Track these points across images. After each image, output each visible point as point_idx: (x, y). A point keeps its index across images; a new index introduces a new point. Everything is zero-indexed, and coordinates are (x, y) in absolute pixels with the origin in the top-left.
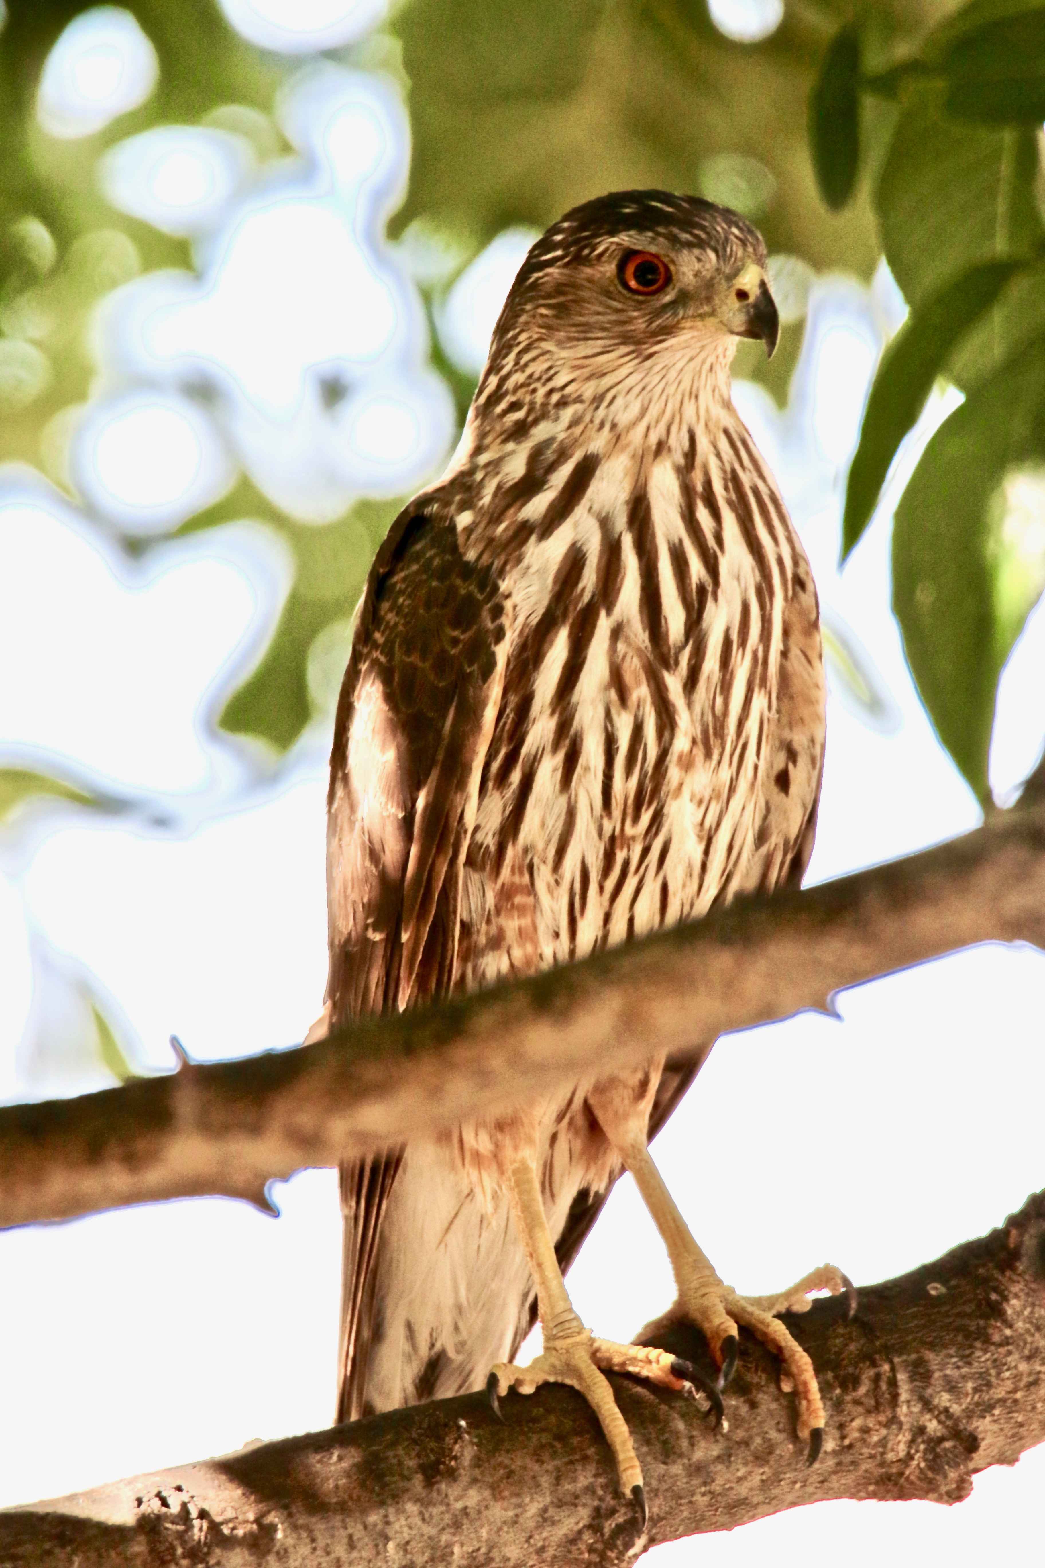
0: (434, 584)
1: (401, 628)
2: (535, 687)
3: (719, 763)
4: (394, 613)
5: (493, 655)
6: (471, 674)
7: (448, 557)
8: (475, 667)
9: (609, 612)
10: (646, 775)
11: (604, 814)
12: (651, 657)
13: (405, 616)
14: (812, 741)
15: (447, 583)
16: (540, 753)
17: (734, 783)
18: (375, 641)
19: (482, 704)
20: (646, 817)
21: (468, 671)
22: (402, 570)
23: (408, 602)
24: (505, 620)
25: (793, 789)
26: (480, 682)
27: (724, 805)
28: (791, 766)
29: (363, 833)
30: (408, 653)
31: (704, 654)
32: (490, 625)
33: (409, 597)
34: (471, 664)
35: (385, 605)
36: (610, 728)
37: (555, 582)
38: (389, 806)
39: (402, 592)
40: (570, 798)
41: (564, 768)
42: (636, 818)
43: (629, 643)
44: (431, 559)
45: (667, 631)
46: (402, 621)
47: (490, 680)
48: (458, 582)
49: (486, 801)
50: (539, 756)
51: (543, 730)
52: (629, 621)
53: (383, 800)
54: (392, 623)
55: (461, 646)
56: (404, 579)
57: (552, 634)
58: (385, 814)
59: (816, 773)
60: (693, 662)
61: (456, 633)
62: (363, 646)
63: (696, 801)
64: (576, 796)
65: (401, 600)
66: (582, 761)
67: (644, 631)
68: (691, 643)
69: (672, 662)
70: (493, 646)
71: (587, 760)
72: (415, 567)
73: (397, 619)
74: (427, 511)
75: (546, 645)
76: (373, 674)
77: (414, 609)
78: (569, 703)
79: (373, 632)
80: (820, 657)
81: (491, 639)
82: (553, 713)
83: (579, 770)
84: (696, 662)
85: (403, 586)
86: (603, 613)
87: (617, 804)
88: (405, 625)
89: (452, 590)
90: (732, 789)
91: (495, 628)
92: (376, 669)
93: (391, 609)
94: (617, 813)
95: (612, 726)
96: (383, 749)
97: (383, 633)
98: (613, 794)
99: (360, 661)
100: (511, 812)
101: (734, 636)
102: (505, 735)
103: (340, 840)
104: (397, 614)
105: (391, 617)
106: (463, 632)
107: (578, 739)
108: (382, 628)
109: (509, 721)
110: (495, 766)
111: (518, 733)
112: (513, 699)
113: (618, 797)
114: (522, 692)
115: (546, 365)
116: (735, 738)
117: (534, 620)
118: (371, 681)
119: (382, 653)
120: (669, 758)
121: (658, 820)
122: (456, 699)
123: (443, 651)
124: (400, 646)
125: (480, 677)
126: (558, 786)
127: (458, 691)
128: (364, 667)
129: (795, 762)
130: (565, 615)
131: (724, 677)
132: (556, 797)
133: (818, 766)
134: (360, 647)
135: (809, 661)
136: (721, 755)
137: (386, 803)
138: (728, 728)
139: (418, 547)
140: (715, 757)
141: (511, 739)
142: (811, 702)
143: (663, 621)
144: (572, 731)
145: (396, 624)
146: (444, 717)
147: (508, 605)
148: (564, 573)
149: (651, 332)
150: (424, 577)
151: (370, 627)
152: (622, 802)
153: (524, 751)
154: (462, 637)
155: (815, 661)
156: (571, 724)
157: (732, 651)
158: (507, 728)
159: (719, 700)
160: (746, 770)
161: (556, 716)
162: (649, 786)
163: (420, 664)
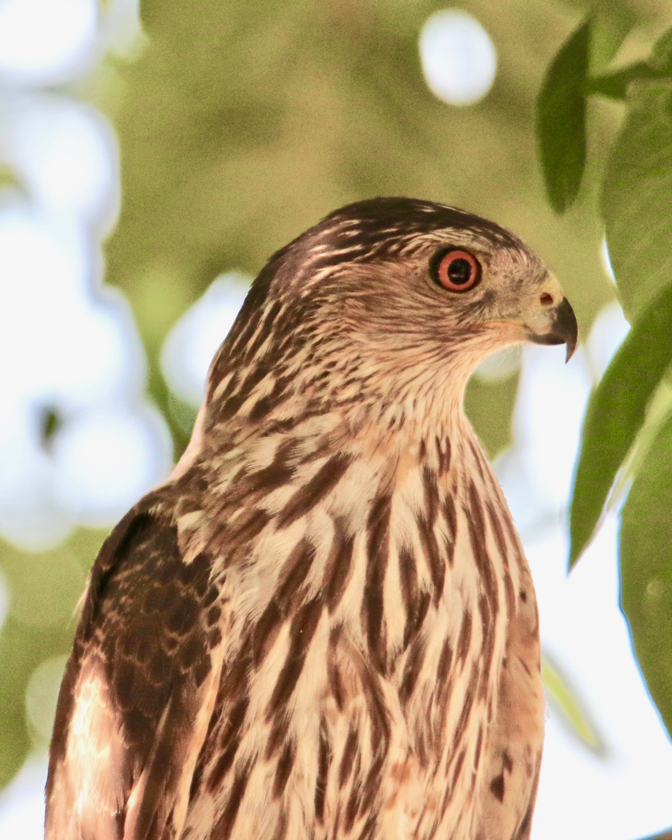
0: (156, 585)
1: (122, 626)
2: (250, 693)
3: (435, 773)
4: (116, 611)
5: (208, 659)
6: (187, 675)
7: (171, 558)
8: (191, 669)
9: (332, 610)
10: (359, 785)
11: (316, 821)
12: (368, 661)
13: (126, 615)
14: (529, 749)
15: (169, 585)
16: (253, 759)
17: (450, 792)
18: (96, 638)
19: (196, 707)
20: (359, 826)
21: (183, 672)
22: (126, 568)
23: (130, 601)
24: (222, 625)
25: (508, 795)
26: (194, 684)
27: (439, 815)
28: (506, 773)
29: (77, 828)
30: (127, 651)
31: (421, 662)
32: (207, 629)
33: (131, 596)
34: (187, 665)
35: (107, 604)
36: (324, 738)
37: (281, 576)
38: (102, 803)
39: (125, 592)
40: (282, 806)
41: (277, 773)
42: (349, 827)
43: (347, 647)
44: (156, 559)
45: (386, 636)
46: (123, 620)
47: (204, 683)
48: (179, 584)
49: (198, 804)
50: (252, 762)
51: (257, 736)
52: (349, 624)
53: (97, 797)
54: (113, 621)
55: (178, 648)
56: (128, 579)
57: (273, 631)
58: (98, 811)
59: (531, 781)
60: (410, 669)
61: (174, 635)
62: (84, 642)
63: (409, 812)
64: (289, 802)
65: (123, 599)
66: (295, 769)
67: (363, 633)
68: (409, 648)
69: (388, 668)
70: (208, 649)
71: (301, 768)
72: (138, 567)
73: (118, 618)
74: (152, 510)
75: (268, 642)
76: (93, 670)
77: (136, 609)
78: (283, 712)
79: (95, 628)
80: (539, 667)
81: (207, 643)
82: (268, 719)
83: (292, 778)
84: (413, 670)
85: (126, 585)
86: (325, 611)
87: (329, 811)
88: (126, 624)
89: (174, 591)
90: (448, 799)
91: (211, 632)
92: (96, 664)
93: (113, 608)
94: (329, 821)
95: (327, 735)
96: (99, 746)
97: (104, 631)
98: (326, 803)
99: (81, 656)
100: (222, 816)
101: (454, 646)
102: (219, 740)
103: (56, 833)
104: (119, 613)
105: (113, 616)
106: (180, 635)
107: (293, 746)
108: (104, 625)
109: (224, 725)
110: (208, 770)
111: (232, 737)
112: (228, 705)
113: (331, 805)
114: (238, 698)
115: (354, 355)
116: (451, 747)
117: (256, 619)
118: (91, 677)
119: (102, 650)
120: (383, 769)
121: (371, 829)
122: (170, 700)
123: (161, 653)
124: (120, 644)
125: (194, 680)
126: (270, 793)
127: (173, 691)
128: (85, 662)
129: (510, 769)
130: (287, 612)
131: (441, 686)
132: (269, 803)
133: (533, 774)
134: (81, 643)
135: (527, 669)
136: (438, 763)
137: (100, 800)
138: (445, 738)
139: (143, 547)
140: (431, 767)
141: (224, 744)
142: (528, 711)
143: (382, 625)
144: (287, 739)
145: (117, 623)
146: (158, 718)
147: (227, 610)
148: (290, 569)
149: (460, 330)
150: (147, 577)
151: (91, 623)
152: (335, 810)
153: (238, 756)
154: (179, 639)
155: (534, 671)
156: (286, 731)
157: (451, 659)
158: (221, 732)
159: (435, 711)
160: (463, 779)
161: (271, 722)
162: (362, 795)
163: (138, 664)
